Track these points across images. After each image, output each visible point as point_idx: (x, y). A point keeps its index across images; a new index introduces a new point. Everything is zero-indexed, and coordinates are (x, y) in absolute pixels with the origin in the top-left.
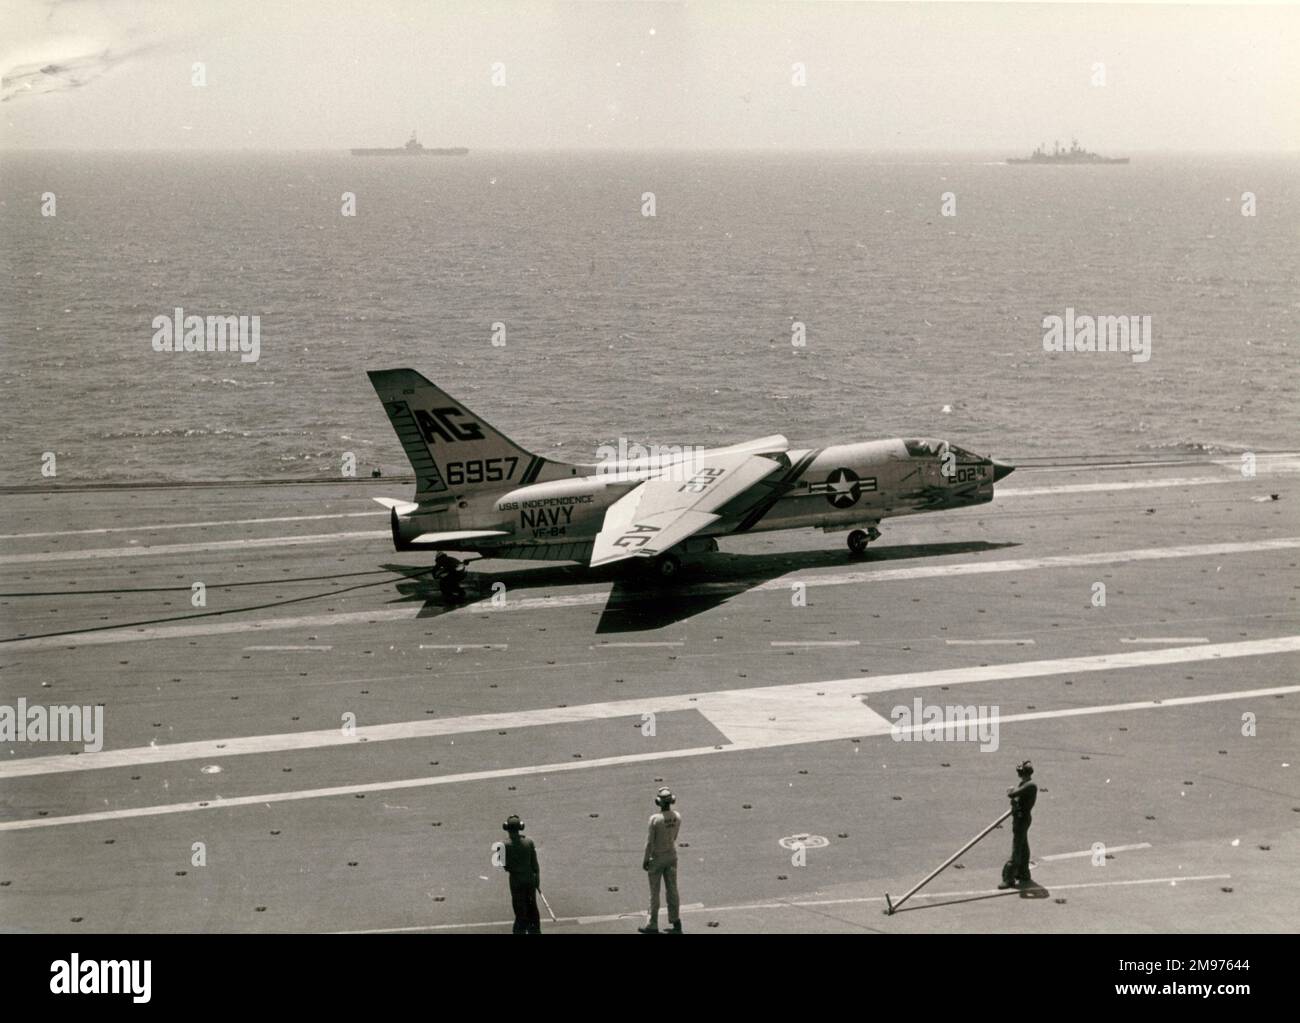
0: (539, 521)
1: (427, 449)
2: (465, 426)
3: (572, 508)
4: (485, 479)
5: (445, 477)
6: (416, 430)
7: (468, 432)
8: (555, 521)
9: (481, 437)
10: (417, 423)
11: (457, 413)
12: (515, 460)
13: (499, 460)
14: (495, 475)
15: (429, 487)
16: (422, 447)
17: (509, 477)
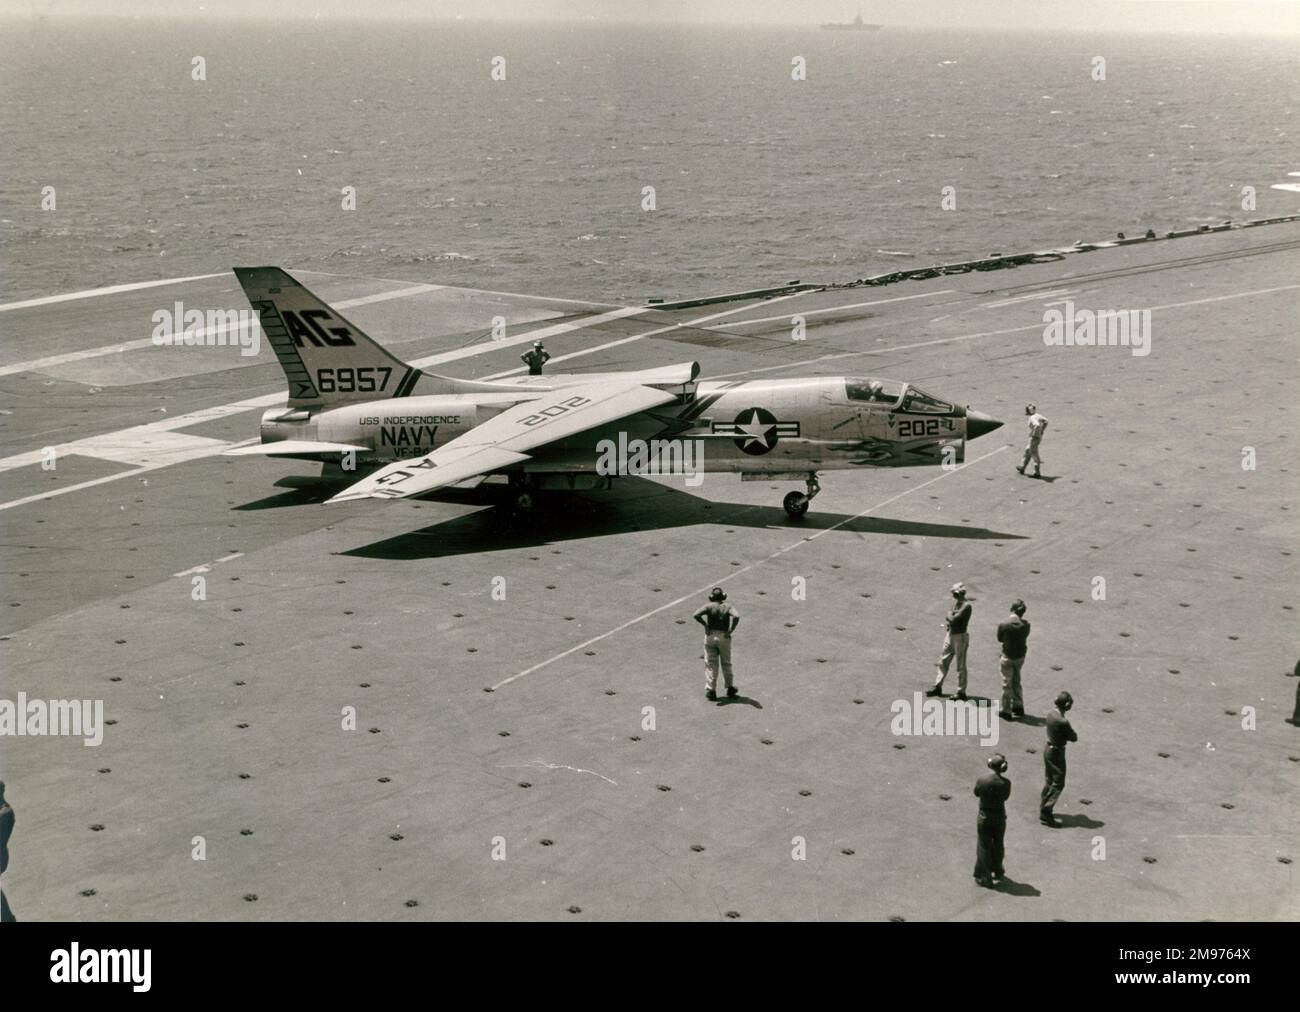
0: (401, 439)
1: (297, 353)
2: (334, 331)
3: (436, 428)
4: (357, 388)
5: (316, 384)
6: (285, 333)
7: (338, 337)
8: (417, 441)
9: (351, 343)
10: (286, 325)
11: (325, 316)
12: (389, 370)
13: (371, 370)
14: (368, 385)
15: (301, 393)
16: (290, 349)
17: (382, 389)
